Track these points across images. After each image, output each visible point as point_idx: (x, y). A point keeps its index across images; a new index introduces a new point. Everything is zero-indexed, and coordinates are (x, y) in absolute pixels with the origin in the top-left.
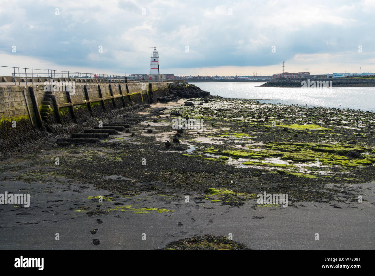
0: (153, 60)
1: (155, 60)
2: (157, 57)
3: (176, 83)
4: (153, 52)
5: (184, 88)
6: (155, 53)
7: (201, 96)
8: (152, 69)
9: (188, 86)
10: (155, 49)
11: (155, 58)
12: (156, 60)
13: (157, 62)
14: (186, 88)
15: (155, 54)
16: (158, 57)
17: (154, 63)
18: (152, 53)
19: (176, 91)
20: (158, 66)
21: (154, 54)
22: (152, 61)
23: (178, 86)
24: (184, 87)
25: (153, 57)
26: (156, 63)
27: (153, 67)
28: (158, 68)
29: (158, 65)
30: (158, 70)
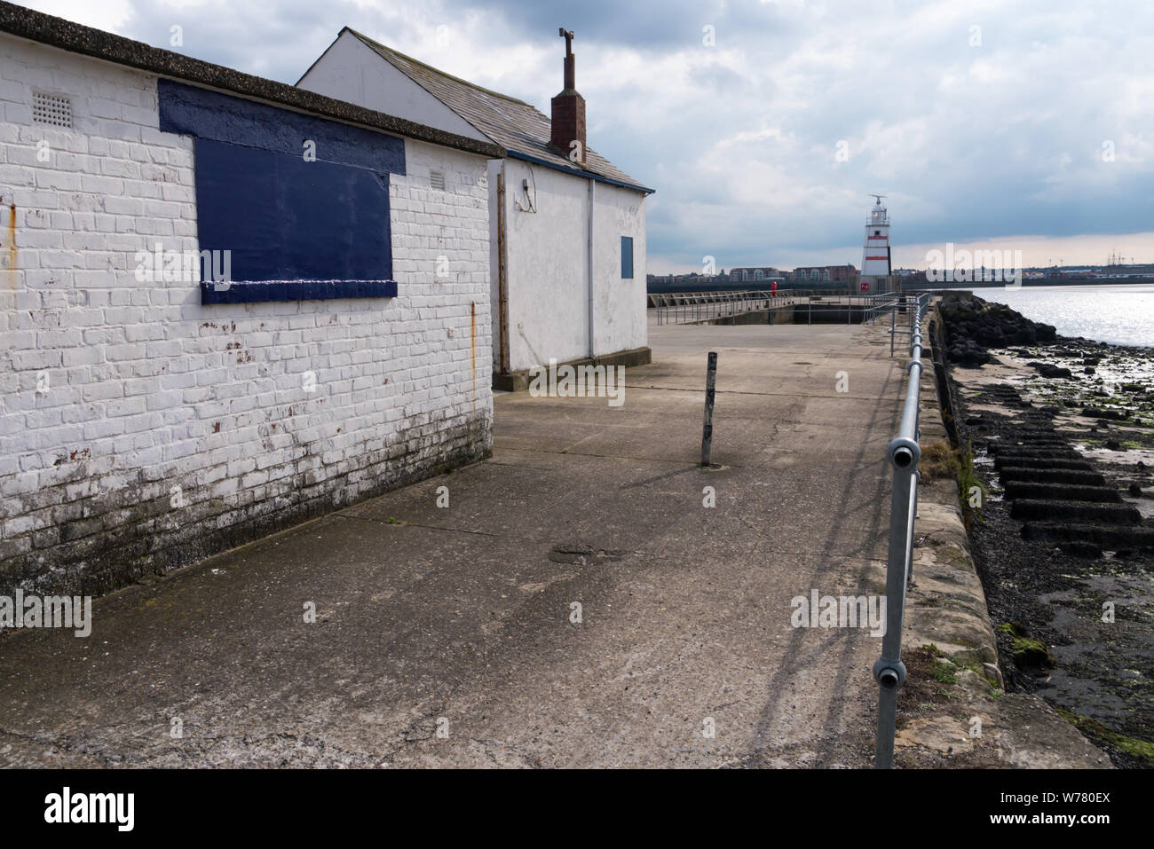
0: (873, 234)
1: (877, 233)
2: (884, 226)
3: (954, 301)
4: (871, 210)
5: (978, 316)
6: (880, 212)
7: (1038, 340)
8: (868, 258)
9: (989, 308)
10: (879, 203)
11: (878, 229)
12: (882, 234)
13: (886, 238)
14: (983, 315)
15: (878, 217)
16: (888, 226)
17: (874, 243)
18: (870, 215)
19: (965, 326)
20: (886, 249)
21: (876, 215)
22: (870, 238)
23: (959, 309)
24: (978, 312)
25: (873, 226)
26: (882, 243)
27: (873, 253)
28: (886, 255)
29: (889, 248)
30: (887, 261)
